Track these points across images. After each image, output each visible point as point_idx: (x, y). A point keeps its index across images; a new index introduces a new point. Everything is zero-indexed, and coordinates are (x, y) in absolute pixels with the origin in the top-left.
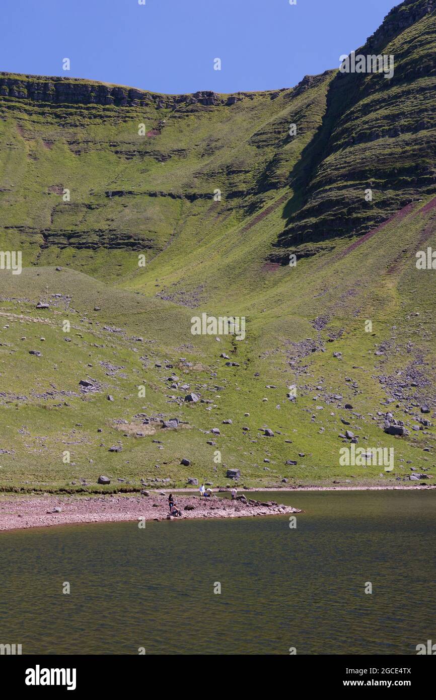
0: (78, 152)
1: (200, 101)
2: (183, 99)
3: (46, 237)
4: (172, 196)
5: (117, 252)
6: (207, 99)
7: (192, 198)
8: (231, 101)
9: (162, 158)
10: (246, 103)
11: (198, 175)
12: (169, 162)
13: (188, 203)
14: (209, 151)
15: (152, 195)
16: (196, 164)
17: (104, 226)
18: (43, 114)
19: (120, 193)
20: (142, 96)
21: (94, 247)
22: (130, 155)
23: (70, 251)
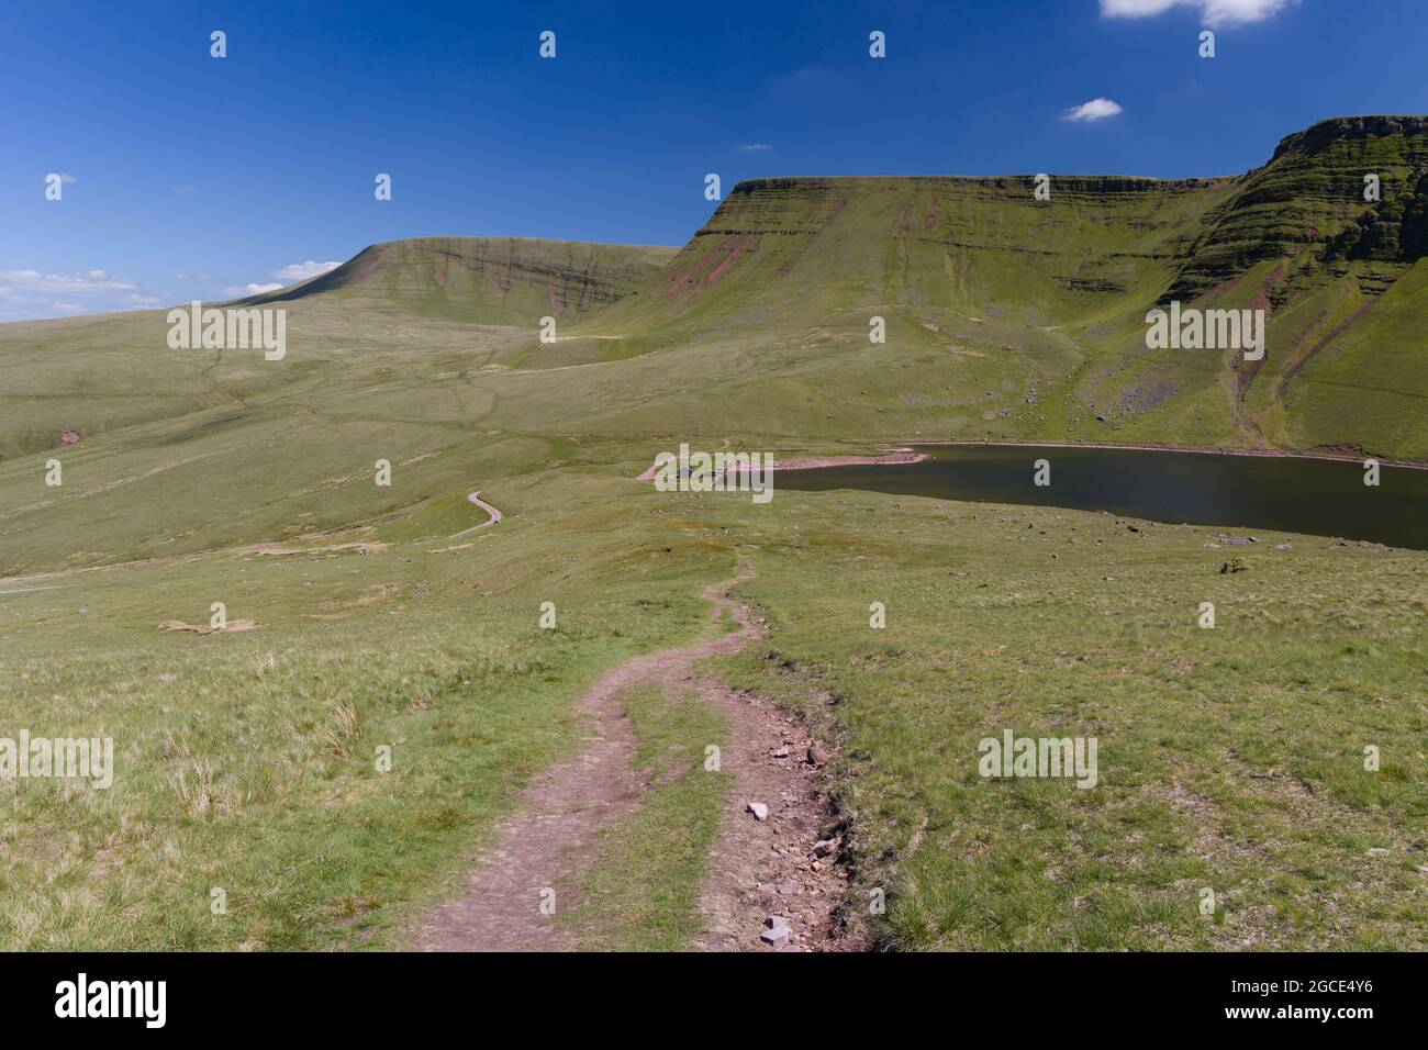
0: (1107, 225)
1: (1189, 186)
2: (1179, 184)
3: (1072, 283)
4: (1145, 256)
5: (1104, 293)
6: (1193, 184)
7: (1156, 257)
8: (1207, 185)
9: (1153, 228)
10: (1217, 186)
11: (1164, 242)
12: (1156, 231)
13: (1153, 260)
14: (1178, 225)
15: (1134, 256)
16: (1168, 234)
17: (1101, 277)
18: (1094, 200)
19: (1117, 255)
20: (1154, 184)
21: (1092, 290)
22: (1136, 226)
23: (1083, 291)
